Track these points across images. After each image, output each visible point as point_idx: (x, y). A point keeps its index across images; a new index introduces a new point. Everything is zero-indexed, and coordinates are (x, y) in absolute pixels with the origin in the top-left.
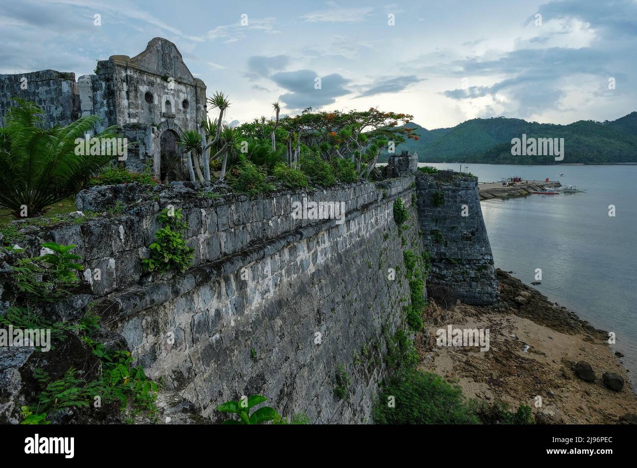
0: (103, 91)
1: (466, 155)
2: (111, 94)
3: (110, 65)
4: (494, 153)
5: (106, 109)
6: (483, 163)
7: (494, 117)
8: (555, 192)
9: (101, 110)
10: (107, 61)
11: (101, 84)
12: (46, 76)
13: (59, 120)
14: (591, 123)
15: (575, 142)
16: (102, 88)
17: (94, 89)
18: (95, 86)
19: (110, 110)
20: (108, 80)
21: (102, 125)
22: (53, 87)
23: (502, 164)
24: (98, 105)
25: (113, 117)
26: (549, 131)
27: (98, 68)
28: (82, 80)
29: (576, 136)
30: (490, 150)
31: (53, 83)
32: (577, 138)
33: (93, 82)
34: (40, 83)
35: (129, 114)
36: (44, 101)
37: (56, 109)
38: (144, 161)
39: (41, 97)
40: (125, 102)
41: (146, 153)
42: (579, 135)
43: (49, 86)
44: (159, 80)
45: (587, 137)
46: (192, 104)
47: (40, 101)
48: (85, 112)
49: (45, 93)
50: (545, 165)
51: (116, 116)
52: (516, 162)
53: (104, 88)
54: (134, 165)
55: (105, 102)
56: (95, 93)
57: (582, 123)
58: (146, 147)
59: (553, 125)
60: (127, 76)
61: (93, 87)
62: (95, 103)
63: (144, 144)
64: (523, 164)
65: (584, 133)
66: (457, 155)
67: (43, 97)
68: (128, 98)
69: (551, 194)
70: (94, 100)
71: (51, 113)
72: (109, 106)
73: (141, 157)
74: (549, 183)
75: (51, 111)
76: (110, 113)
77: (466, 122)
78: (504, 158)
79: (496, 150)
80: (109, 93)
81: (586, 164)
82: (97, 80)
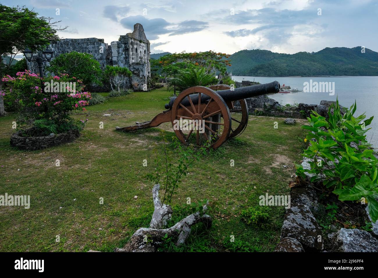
0: (123, 49)
1: (239, 71)
2: (126, 50)
3: (126, 37)
4: (255, 70)
5: (124, 56)
6: (249, 76)
7: (255, 49)
8: (288, 92)
9: (121, 56)
10: (125, 36)
11: (122, 45)
12: (93, 41)
13: (99, 60)
14: (305, 53)
15: (297, 64)
16: (122, 47)
17: (119, 47)
18: (119, 46)
19: (126, 57)
20: (125, 44)
21: (122, 63)
22: (96, 45)
23: (259, 76)
24: (120, 54)
25: (127, 59)
26: (284, 58)
27: (120, 38)
28: (113, 43)
29: (297, 61)
30: (253, 68)
31: (97, 44)
32: (298, 62)
33: (118, 44)
34: (89, 43)
35: (132, 58)
36: (92, 52)
37: (98, 55)
38: (141, 78)
39: (89, 49)
40: (131, 53)
41: (143, 75)
42: (299, 60)
43: (94, 45)
44: (139, 42)
45: (303, 61)
46: (147, 52)
47: (89, 52)
48: (114, 57)
49: (92, 48)
50: (282, 77)
51: (129, 59)
52: (266, 75)
53: (123, 47)
54: (137, 80)
55: (124, 53)
56: (119, 49)
57: (301, 53)
58: (143, 72)
59: (286, 54)
60: (132, 42)
61: (118, 46)
62: (119, 53)
63: (142, 71)
64: (270, 77)
65: (302, 59)
66: (234, 71)
67: (91, 50)
68: (132, 51)
69: (286, 92)
70: (118, 52)
71: (95, 57)
72: (125, 55)
73: (141, 77)
74: (285, 87)
75: (95, 56)
76: (126, 58)
77: (239, 52)
78: (260, 73)
79: (256, 69)
80: (126, 49)
81: (302, 76)
82: (120, 44)
